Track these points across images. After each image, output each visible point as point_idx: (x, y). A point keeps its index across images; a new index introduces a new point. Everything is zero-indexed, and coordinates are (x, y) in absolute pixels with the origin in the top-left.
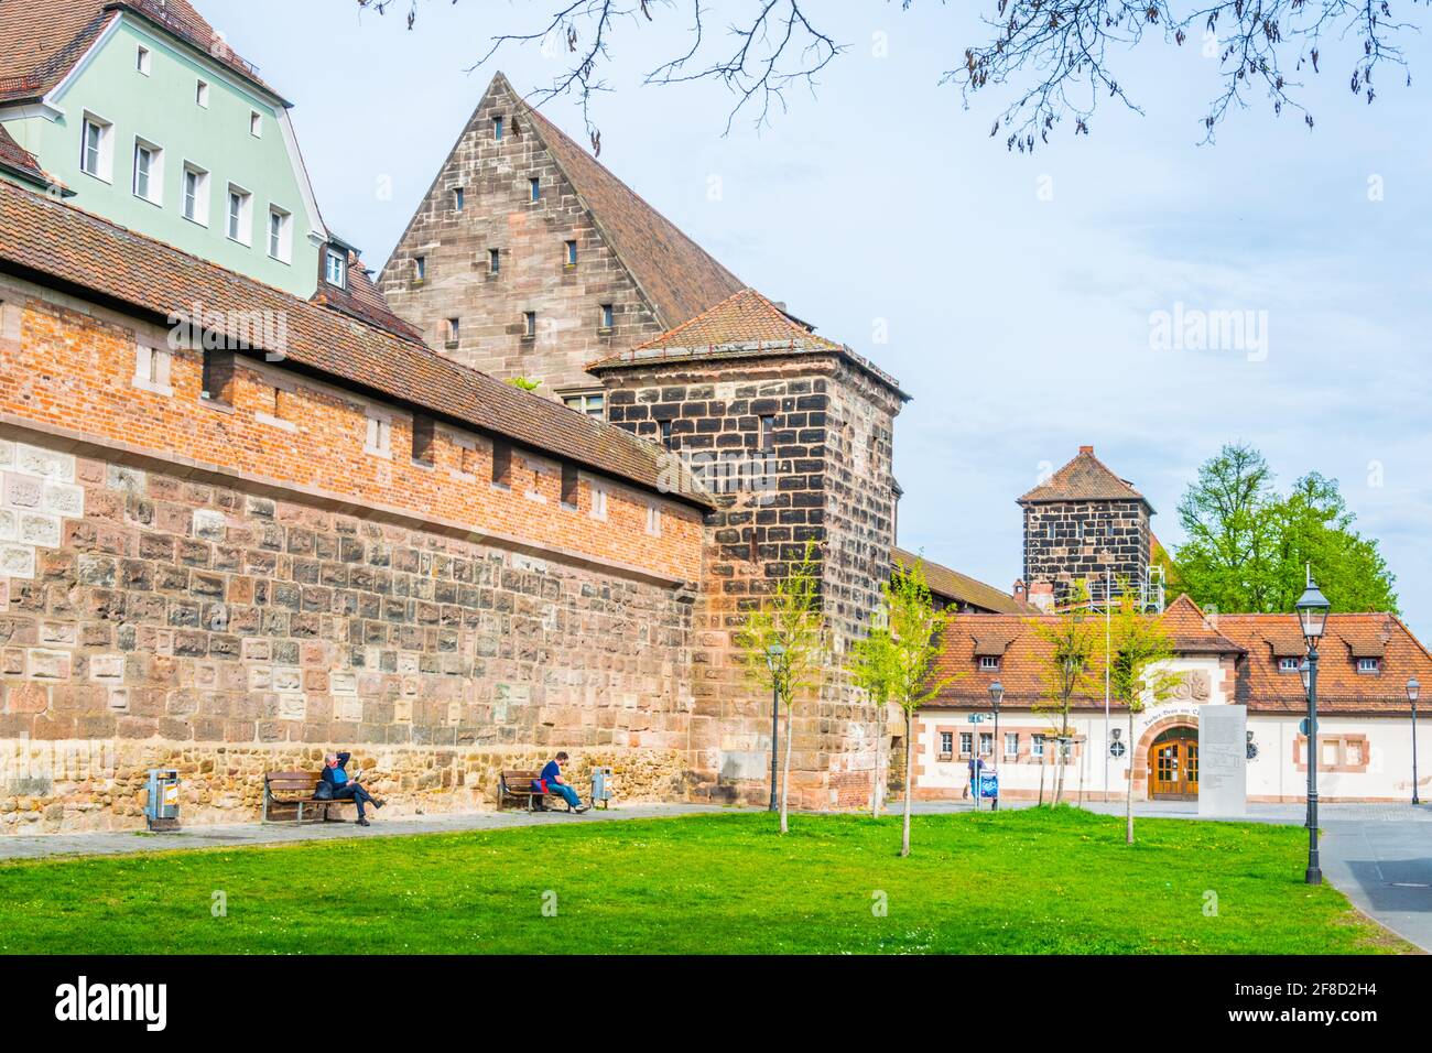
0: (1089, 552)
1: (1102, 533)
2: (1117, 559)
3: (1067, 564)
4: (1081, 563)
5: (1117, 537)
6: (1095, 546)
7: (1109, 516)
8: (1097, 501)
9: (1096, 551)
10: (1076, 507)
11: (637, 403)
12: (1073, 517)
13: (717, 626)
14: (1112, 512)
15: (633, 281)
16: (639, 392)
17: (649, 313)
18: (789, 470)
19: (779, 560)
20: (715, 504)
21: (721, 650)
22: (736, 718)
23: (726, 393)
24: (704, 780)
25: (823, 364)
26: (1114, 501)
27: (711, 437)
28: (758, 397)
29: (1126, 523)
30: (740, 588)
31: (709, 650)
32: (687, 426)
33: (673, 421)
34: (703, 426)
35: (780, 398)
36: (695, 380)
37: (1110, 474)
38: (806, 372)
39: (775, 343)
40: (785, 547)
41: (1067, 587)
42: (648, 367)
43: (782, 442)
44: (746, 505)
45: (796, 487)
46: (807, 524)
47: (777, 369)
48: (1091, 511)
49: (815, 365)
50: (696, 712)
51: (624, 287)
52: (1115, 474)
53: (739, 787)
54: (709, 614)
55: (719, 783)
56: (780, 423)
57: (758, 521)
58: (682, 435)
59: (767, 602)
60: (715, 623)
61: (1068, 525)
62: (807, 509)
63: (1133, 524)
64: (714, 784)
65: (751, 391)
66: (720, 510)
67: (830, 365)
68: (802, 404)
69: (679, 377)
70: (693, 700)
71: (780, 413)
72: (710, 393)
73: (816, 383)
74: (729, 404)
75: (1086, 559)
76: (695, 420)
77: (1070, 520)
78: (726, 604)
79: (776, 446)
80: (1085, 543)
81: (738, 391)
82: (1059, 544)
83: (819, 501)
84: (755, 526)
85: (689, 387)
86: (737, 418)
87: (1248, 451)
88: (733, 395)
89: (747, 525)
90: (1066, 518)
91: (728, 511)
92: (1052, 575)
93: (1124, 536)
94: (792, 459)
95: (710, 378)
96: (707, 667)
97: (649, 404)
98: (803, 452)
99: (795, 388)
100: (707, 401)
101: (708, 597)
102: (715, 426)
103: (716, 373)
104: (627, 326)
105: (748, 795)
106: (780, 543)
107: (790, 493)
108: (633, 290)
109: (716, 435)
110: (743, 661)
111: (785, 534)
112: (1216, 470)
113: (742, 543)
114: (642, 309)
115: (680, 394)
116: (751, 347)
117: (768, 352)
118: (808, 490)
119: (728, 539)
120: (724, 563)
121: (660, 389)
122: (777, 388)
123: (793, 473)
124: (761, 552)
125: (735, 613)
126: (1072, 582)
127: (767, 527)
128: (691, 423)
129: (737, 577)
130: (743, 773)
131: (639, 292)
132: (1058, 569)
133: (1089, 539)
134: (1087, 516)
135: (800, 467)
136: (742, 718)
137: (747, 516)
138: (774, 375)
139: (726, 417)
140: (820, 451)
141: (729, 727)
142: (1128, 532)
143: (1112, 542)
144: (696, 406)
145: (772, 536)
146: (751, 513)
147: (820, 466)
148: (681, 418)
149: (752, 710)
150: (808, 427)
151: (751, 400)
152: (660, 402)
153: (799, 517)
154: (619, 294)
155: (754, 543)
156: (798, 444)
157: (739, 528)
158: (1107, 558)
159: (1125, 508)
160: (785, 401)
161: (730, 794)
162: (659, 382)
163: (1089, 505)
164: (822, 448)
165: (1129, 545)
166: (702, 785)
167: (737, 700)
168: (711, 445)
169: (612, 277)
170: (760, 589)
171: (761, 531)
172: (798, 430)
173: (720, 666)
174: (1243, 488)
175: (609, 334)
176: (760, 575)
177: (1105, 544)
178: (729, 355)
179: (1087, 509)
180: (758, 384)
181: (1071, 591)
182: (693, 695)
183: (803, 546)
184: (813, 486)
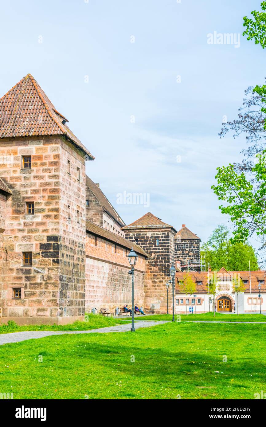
0: (187, 252)
1: (190, 247)
2: (194, 254)
3: (181, 255)
4: (185, 255)
5: (194, 249)
6: (188, 251)
7: (192, 243)
8: (189, 240)
9: (189, 252)
10: (184, 241)
11: (131, 236)
12: (183, 244)
13: (149, 279)
14: (192, 242)
15: (94, 195)
16: (131, 234)
17: (98, 202)
18: (162, 249)
19: (161, 267)
20: (148, 256)
21: (150, 284)
22: (154, 297)
23: (149, 234)
24: (147, 309)
25: (169, 230)
26: (193, 240)
27: (146, 243)
28: (156, 235)
29: (196, 245)
30: (154, 272)
31: (147, 284)
32: (141, 241)
33: (138, 240)
34: (145, 241)
35: (160, 236)
36: (143, 232)
37: (191, 232)
38: (165, 231)
39: (159, 225)
40: (162, 264)
41: (182, 261)
42: (133, 229)
43: (161, 244)
44: (154, 256)
45: (164, 253)
46: (166, 260)
47: (160, 230)
48: (187, 242)
49: (167, 230)
50: (145, 296)
51: (92, 196)
52: (193, 232)
53: (154, 311)
54: (147, 277)
55: (151, 310)
56: (160, 240)
57: (157, 259)
58: (140, 242)
59: (159, 275)
60: (148, 279)
61: (182, 246)
62: (166, 257)
63: (198, 245)
64: (150, 310)
65: (154, 234)
66: (149, 257)
67: (170, 230)
68: (165, 237)
69: (140, 231)
70: (145, 294)
71: (160, 239)
72: (146, 234)
73: (167, 233)
74: (150, 237)
75: (186, 254)
76: (143, 240)
77: (182, 244)
78: (151, 275)
79: (160, 245)
80: (186, 250)
81: (152, 234)
82: (179, 250)
83: (169, 255)
84: (156, 260)
85: (142, 233)
86: (152, 239)
87: (224, 226)
88: (151, 235)
89: (154, 260)
90: (181, 244)
91: (150, 257)
92: (178, 258)
93: (196, 248)
94: (163, 247)
95: (146, 232)
96: (147, 287)
97: (133, 236)
98: (165, 246)
99: (163, 234)
100: (145, 236)
101: (147, 274)
102: (147, 241)
103: (147, 231)
104: (92, 205)
105: (157, 312)
106: (161, 263)
107: (163, 254)
108: (94, 197)
109: (147, 243)
110: (155, 286)
111: (162, 262)
112: (217, 231)
113: (153, 263)
114: (96, 201)
115: (140, 234)
116: (154, 226)
117: (158, 227)
118: (166, 253)
119: (151, 263)
120: (150, 267)
121: (135, 233)
122: (160, 234)
123: (163, 250)
124: (158, 265)
125: (153, 277)
126: (183, 260)
127: (158, 260)
128: (142, 240)
129: (153, 270)
130: (155, 308)
131: (95, 197)
132: (179, 257)
133: (187, 249)
134: (186, 243)
135: (165, 249)
136: (155, 297)
137: (154, 258)
138: (159, 231)
139: (149, 239)
140: (168, 246)
141: (152, 299)
142: (197, 247)
143: (193, 250)
144: (143, 237)
145: (160, 262)
146: (155, 258)
147: (168, 249)
148: (140, 239)
149: (157, 296)
150: (166, 241)
151: (154, 236)
152: (136, 236)
153: (165, 258)
154: (90, 198)
155: (156, 263)
156: (164, 244)
157: (153, 261)
158: (191, 254)
159: (196, 241)
160: (161, 236)
161: (153, 312)
162: (135, 232)
163: (187, 241)
164: (169, 245)
165: (197, 250)
166: (147, 310)
167: (154, 294)
168: (147, 244)
169: (88, 194)
170: (157, 272)
171: (157, 261)
172: (164, 242)
173: (150, 287)
174: (223, 235)
175: (88, 207)
176: (157, 269)
177: (191, 250)
178: (150, 227)
179: (186, 242)
180: (156, 233)
181: (183, 262)
182: (144, 293)
183: (166, 264)
184: (167, 253)
